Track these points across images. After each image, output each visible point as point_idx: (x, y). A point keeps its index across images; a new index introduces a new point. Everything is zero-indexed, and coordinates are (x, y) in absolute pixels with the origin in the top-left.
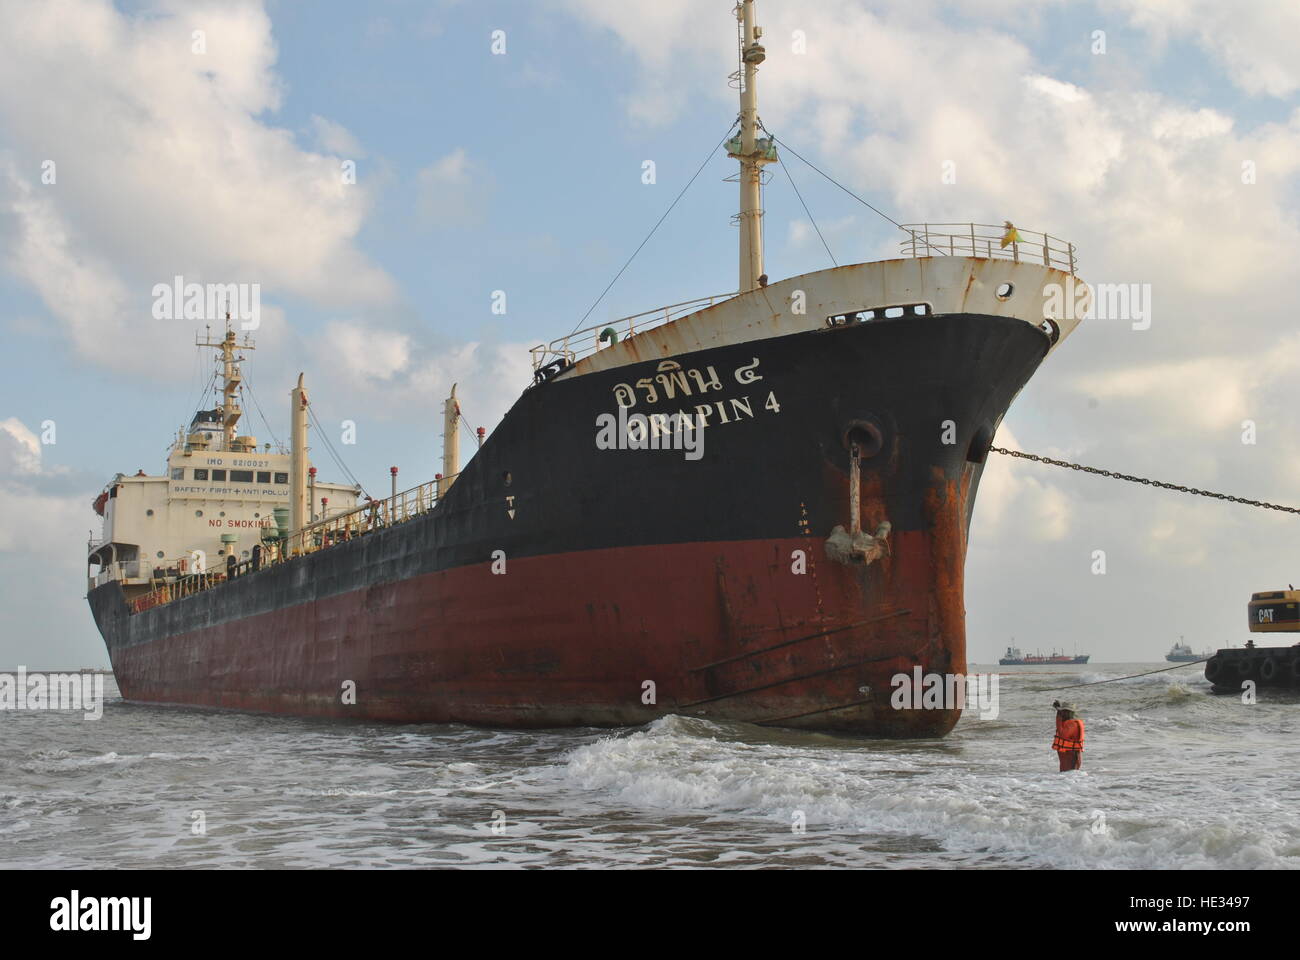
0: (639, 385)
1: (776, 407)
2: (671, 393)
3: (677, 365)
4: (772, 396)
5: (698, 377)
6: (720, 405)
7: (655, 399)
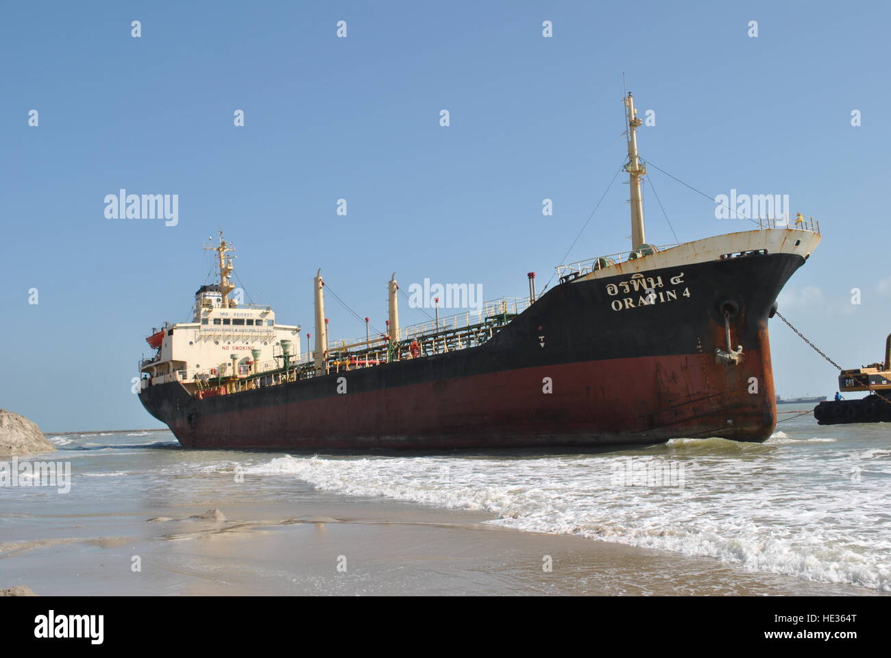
0: (620, 285)
1: (688, 295)
2: (637, 288)
3: (642, 276)
4: (687, 289)
5: (652, 281)
6: (661, 294)
7: (628, 291)
